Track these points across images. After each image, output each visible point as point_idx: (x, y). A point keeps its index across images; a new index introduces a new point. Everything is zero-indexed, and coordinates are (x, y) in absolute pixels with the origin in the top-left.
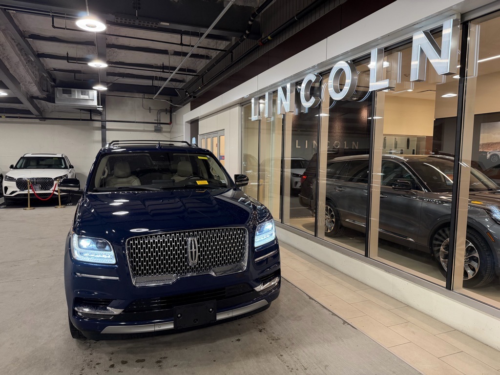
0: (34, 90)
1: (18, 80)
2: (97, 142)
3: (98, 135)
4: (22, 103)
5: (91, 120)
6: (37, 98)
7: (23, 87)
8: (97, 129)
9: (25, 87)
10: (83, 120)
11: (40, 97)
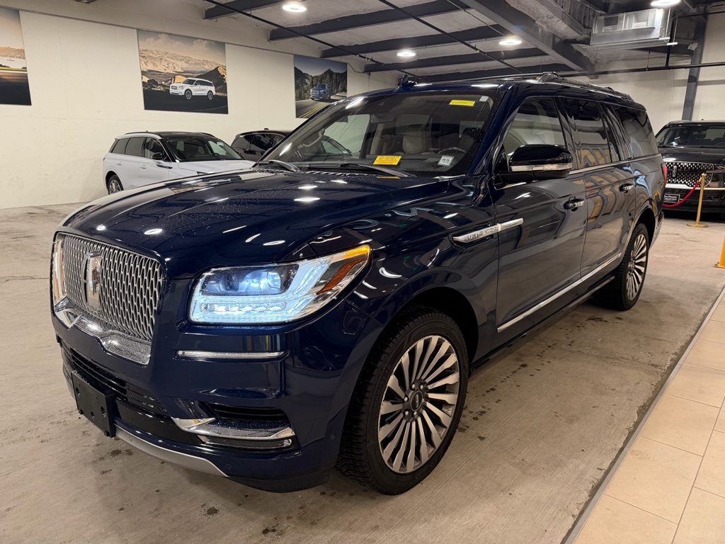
0: (563, 28)
1: (531, 16)
2: (677, 108)
3: (680, 95)
4: (547, 54)
5: (667, 67)
6: (575, 41)
7: (545, 26)
8: (680, 83)
9: (548, 27)
10: (650, 69)
11: (578, 39)
